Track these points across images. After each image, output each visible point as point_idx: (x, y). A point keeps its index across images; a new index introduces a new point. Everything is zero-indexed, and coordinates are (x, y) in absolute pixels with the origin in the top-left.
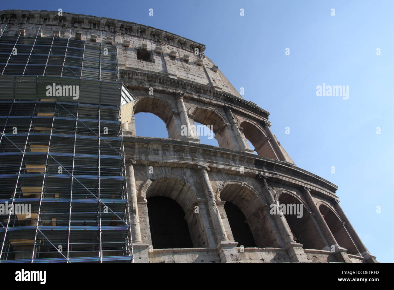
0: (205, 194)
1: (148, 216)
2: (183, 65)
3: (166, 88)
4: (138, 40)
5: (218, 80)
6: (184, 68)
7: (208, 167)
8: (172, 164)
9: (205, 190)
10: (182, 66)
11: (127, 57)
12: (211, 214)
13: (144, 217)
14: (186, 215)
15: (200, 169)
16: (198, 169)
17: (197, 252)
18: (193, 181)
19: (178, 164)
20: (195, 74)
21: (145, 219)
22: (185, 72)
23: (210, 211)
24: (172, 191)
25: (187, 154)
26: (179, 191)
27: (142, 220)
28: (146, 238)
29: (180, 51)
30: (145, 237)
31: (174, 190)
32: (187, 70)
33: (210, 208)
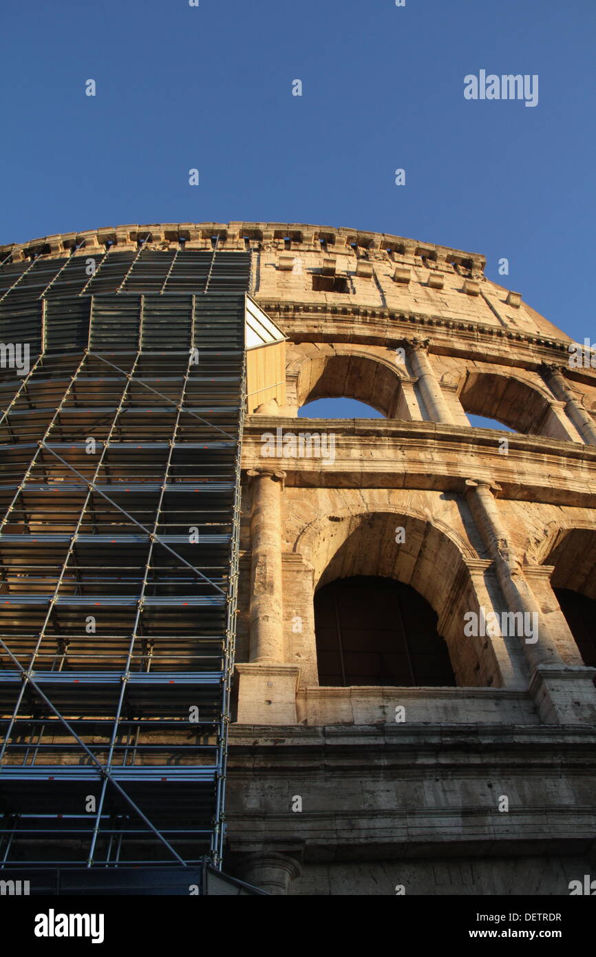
0: (489, 549)
1: (312, 603)
2: (428, 294)
3: (382, 331)
4: (316, 257)
5: (525, 322)
6: (432, 301)
7: (496, 482)
8: (387, 477)
9: (489, 539)
10: (426, 297)
11: (286, 288)
12: (507, 596)
13: (301, 606)
14: (441, 620)
15: (473, 489)
16: (466, 489)
17: (463, 698)
18: (454, 520)
19: (407, 479)
20: (460, 311)
21: (303, 611)
22: (434, 307)
23: (506, 590)
24: (397, 555)
25: (432, 456)
26: (416, 554)
27: (294, 611)
28: (300, 656)
29: (420, 272)
30: (297, 654)
31: (401, 553)
32: (438, 304)
33: (504, 580)
